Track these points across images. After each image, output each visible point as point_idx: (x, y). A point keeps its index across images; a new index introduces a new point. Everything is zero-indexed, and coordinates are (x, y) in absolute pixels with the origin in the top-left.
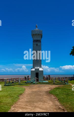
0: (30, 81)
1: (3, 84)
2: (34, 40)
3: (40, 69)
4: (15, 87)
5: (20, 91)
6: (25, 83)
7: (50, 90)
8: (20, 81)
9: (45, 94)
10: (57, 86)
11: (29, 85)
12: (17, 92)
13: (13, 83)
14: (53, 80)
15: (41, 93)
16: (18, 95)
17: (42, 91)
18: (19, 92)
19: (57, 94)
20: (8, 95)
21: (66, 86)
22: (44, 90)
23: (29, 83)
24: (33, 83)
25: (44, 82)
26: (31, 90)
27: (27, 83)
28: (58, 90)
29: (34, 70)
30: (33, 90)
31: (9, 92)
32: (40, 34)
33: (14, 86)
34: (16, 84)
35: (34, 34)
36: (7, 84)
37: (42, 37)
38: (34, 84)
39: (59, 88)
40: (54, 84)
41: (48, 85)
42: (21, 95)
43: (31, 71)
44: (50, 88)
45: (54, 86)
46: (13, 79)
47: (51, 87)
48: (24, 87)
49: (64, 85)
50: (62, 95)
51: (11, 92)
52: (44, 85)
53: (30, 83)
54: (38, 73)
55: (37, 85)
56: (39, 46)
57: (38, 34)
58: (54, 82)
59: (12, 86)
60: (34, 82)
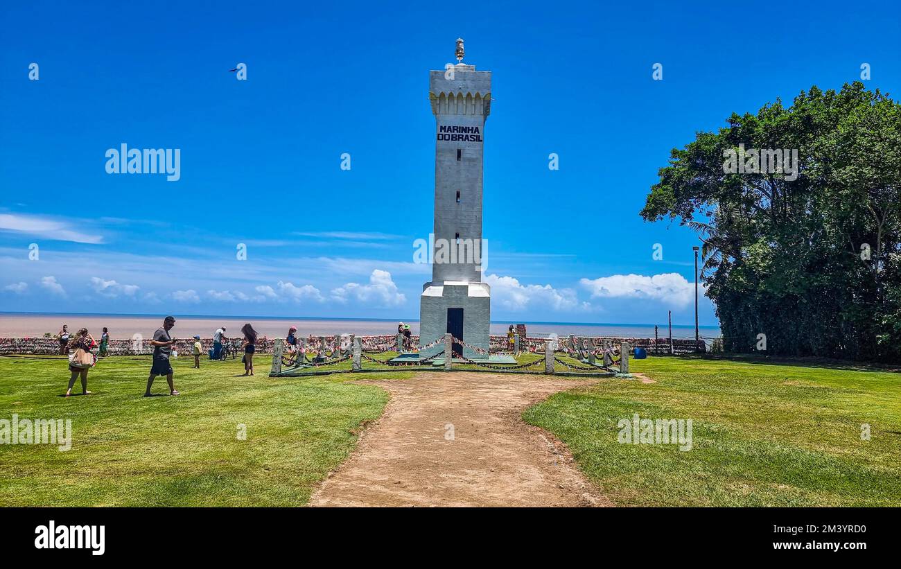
0: (417, 356)
1: (264, 368)
2: (442, 128)
3: (475, 291)
4: (331, 386)
5: (362, 405)
6: (389, 362)
7: (527, 402)
8: (357, 354)
9: (501, 427)
10: (566, 384)
11: (409, 374)
12: (343, 411)
13: (322, 360)
14: (543, 352)
15: (476, 422)
16: (352, 430)
17: (485, 410)
18: (357, 414)
19: (566, 426)
20: (290, 429)
21: (615, 388)
22: (492, 404)
23: (410, 363)
24: (431, 367)
25: (494, 358)
26: (422, 400)
27: (398, 363)
28: (571, 406)
29: (436, 291)
30: (434, 402)
31: (298, 412)
32: (478, 96)
33: (327, 377)
34: (337, 367)
35: (442, 95)
36: (285, 369)
37: (486, 113)
38: (439, 369)
39: (577, 397)
40: (546, 373)
41: (516, 377)
42: (365, 425)
43: (423, 298)
44: (524, 396)
45: (549, 386)
46: (321, 339)
47: (533, 390)
48: (382, 386)
49: (605, 380)
50: (596, 432)
51: (308, 413)
52: (495, 376)
53: (416, 363)
54: (461, 310)
55: (453, 376)
56: (470, 160)
57: (464, 95)
58: (550, 360)
59: (316, 380)
60: (438, 361)
